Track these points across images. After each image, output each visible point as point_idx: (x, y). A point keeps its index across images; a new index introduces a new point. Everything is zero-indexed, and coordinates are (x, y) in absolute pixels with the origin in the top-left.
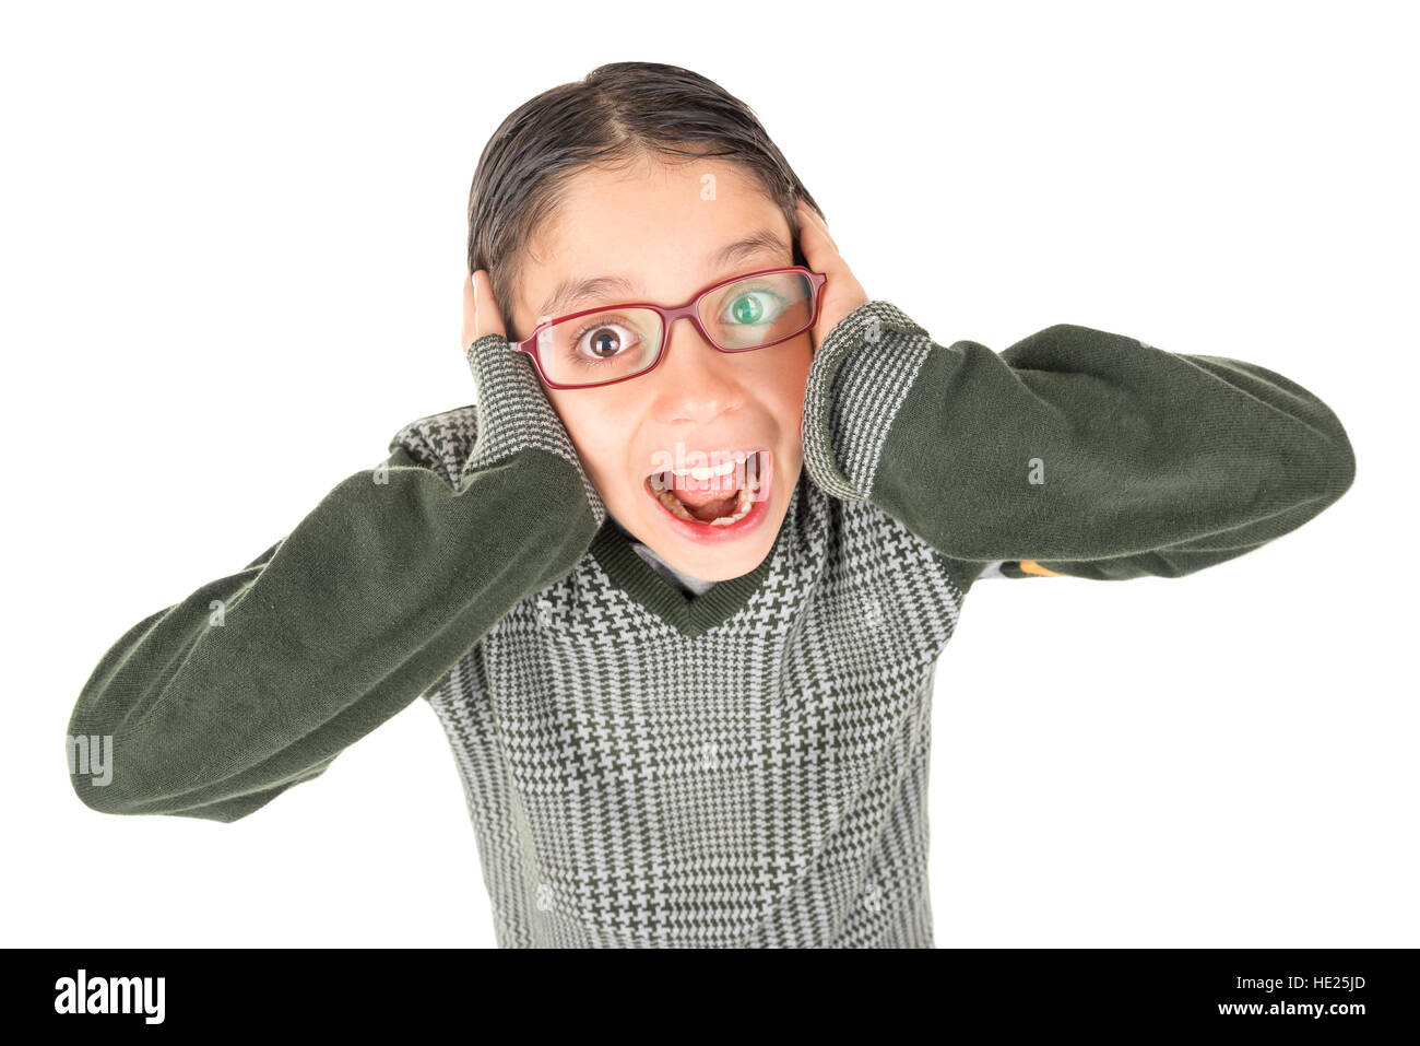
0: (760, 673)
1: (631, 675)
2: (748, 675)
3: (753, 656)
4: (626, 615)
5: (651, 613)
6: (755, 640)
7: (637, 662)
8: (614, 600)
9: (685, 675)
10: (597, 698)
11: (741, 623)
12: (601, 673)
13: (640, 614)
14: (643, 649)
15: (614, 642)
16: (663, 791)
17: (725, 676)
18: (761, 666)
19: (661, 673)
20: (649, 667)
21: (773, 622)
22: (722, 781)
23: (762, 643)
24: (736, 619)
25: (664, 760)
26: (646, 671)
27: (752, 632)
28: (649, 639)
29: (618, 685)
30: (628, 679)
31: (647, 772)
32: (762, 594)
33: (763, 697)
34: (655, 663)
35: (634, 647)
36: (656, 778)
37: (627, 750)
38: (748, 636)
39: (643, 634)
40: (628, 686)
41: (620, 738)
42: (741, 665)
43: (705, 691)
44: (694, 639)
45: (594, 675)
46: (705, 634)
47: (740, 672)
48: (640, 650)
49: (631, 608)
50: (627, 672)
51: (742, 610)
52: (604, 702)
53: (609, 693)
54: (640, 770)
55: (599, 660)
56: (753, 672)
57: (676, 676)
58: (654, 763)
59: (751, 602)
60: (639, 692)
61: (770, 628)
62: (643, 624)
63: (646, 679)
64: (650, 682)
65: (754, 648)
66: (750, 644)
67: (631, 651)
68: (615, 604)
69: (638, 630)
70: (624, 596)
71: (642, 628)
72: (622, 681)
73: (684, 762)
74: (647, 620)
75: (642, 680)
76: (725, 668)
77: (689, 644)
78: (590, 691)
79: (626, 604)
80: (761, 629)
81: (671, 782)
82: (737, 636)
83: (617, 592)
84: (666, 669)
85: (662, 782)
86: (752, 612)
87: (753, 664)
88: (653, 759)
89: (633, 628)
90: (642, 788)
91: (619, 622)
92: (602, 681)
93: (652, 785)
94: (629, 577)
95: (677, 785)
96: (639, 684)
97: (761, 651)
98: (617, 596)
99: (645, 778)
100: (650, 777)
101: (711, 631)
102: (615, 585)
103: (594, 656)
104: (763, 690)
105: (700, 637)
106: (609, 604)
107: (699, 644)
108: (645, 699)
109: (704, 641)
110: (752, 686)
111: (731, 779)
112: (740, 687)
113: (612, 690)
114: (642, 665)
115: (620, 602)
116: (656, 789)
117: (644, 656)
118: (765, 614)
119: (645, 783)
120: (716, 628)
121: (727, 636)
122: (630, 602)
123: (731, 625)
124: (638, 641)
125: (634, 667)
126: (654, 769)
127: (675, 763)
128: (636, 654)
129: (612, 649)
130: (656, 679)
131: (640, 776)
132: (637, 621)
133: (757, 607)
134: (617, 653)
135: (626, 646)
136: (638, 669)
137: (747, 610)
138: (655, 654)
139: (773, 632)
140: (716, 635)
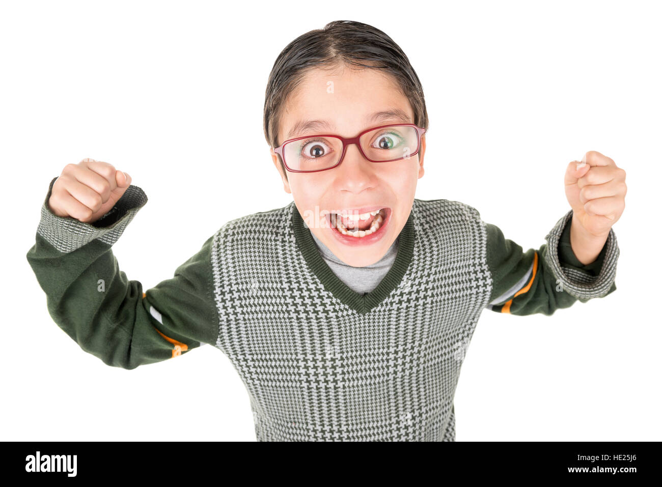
0: (394, 327)
1: (334, 333)
2: (389, 328)
3: (391, 319)
4: (332, 304)
5: (343, 304)
6: (393, 312)
7: (337, 327)
8: (326, 296)
9: (360, 331)
10: (318, 346)
11: (387, 304)
12: (319, 333)
13: (338, 304)
14: (340, 321)
15: (326, 317)
16: (347, 393)
17: (379, 329)
18: (395, 323)
19: (348, 331)
20: (343, 329)
21: (400, 302)
22: (375, 388)
23: (396, 312)
24: (384, 302)
25: (348, 379)
26: (341, 331)
27: (391, 308)
28: (343, 316)
29: (328, 338)
30: (333, 335)
31: (340, 384)
32: (396, 290)
33: (395, 339)
34: (345, 327)
35: (335, 320)
36: (344, 387)
37: (331, 373)
38: (390, 310)
39: (340, 314)
40: (333, 339)
41: (328, 366)
42: (386, 324)
43: (370, 338)
44: (364, 315)
45: (316, 335)
46: (370, 312)
47: (386, 327)
48: (338, 321)
49: (334, 300)
50: (332, 332)
51: (387, 298)
52: (321, 347)
53: (324, 343)
54: (337, 384)
55: (318, 326)
56: (391, 326)
57: (355, 332)
58: (344, 380)
59: (391, 294)
60: (339, 341)
61: (399, 305)
62: (340, 309)
63: (342, 334)
64: (344, 336)
65: (392, 316)
66: (390, 314)
67: (334, 321)
68: (327, 298)
69: (338, 312)
70: (331, 294)
71: (340, 311)
72: (330, 336)
73: (358, 380)
74: (342, 306)
75: (340, 335)
76: (379, 326)
77: (362, 318)
78: (314, 343)
79: (332, 298)
80: (395, 306)
81: (352, 389)
82: (385, 311)
83: (327, 293)
84: (351, 329)
85: (347, 389)
86: (391, 298)
87: (391, 323)
88: (343, 378)
89: (335, 311)
90: (338, 392)
91: (329, 308)
92: (320, 337)
93: (342, 390)
94: (333, 286)
95: (354, 391)
96: (338, 337)
97: (395, 316)
98: (328, 294)
99: (339, 387)
100: (342, 387)
101: (372, 310)
102: (326, 289)
103: (316, 325)
104: (396, 336)
105: (368, 313)
106: (324, 298)
107: (367, 317)
108: (341, 344)
109: (369, 315)
110: (391, 334)
111: (379, 387)
112: (386, 334)
113: (325, 341)
114: (339, 328)
115: (329, 297)
116: (344, 392)
117: (340, 324)
118: (397, 299)
119: (339, 389)
120: (375, 308)
121: (380, 311)
122: (333, 298)
123: (382, 305)
124: (337, 317)
125: (335, 330)
126: (344, 383)
127: (354, 380)
128: (336, 323)
129: (325, 321)
130: (346, 334)
131: (337, 386)
132: (337, 307)
133: (393, 296)
134: (327, 323)
135: (332, 319)
136: (337, 330)
137: (389, 297)
138: (345, 323)
139: (400, 307)
140: (375, 312)
